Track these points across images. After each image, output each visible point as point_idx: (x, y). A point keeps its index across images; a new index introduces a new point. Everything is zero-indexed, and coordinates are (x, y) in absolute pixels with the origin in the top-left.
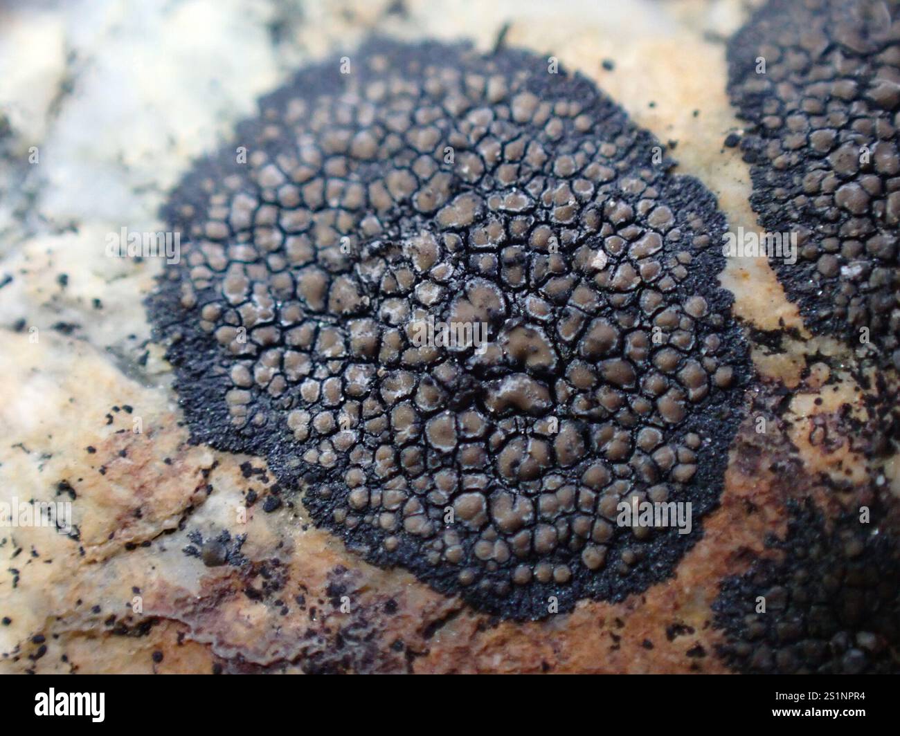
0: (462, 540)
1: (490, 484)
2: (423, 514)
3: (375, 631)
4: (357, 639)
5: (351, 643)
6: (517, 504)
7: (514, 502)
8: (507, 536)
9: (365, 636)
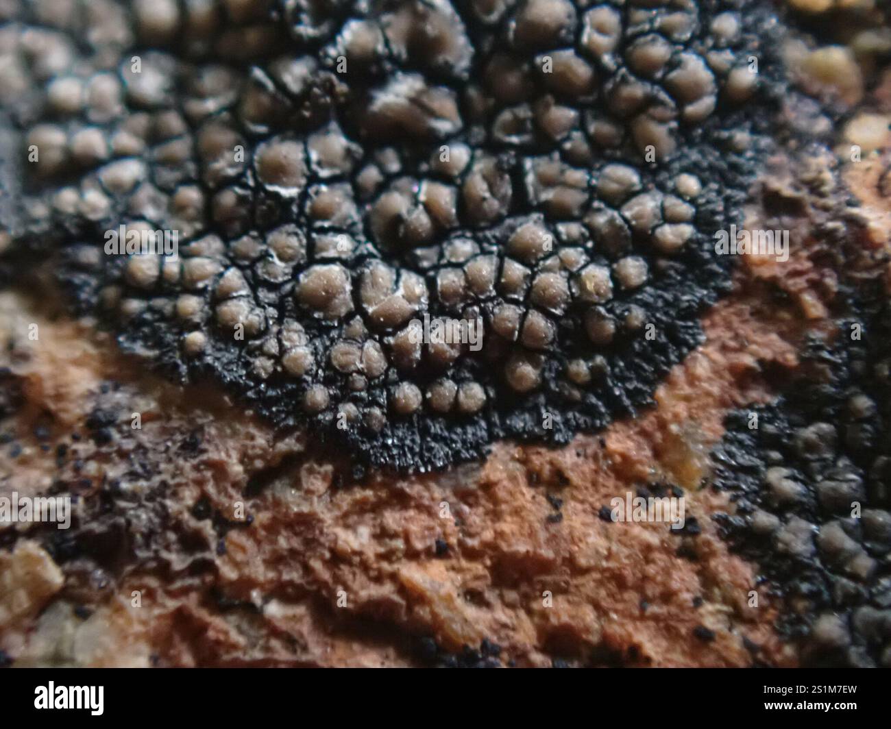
0: (311, 340)
1: (358, 252)
2: (248, 296)
3: (164, 484)
4: (133, 497)
5: (122, 504)
6: (401, 284)
7: (397, 282)
8: (384, 334)
9: (147, 491)
